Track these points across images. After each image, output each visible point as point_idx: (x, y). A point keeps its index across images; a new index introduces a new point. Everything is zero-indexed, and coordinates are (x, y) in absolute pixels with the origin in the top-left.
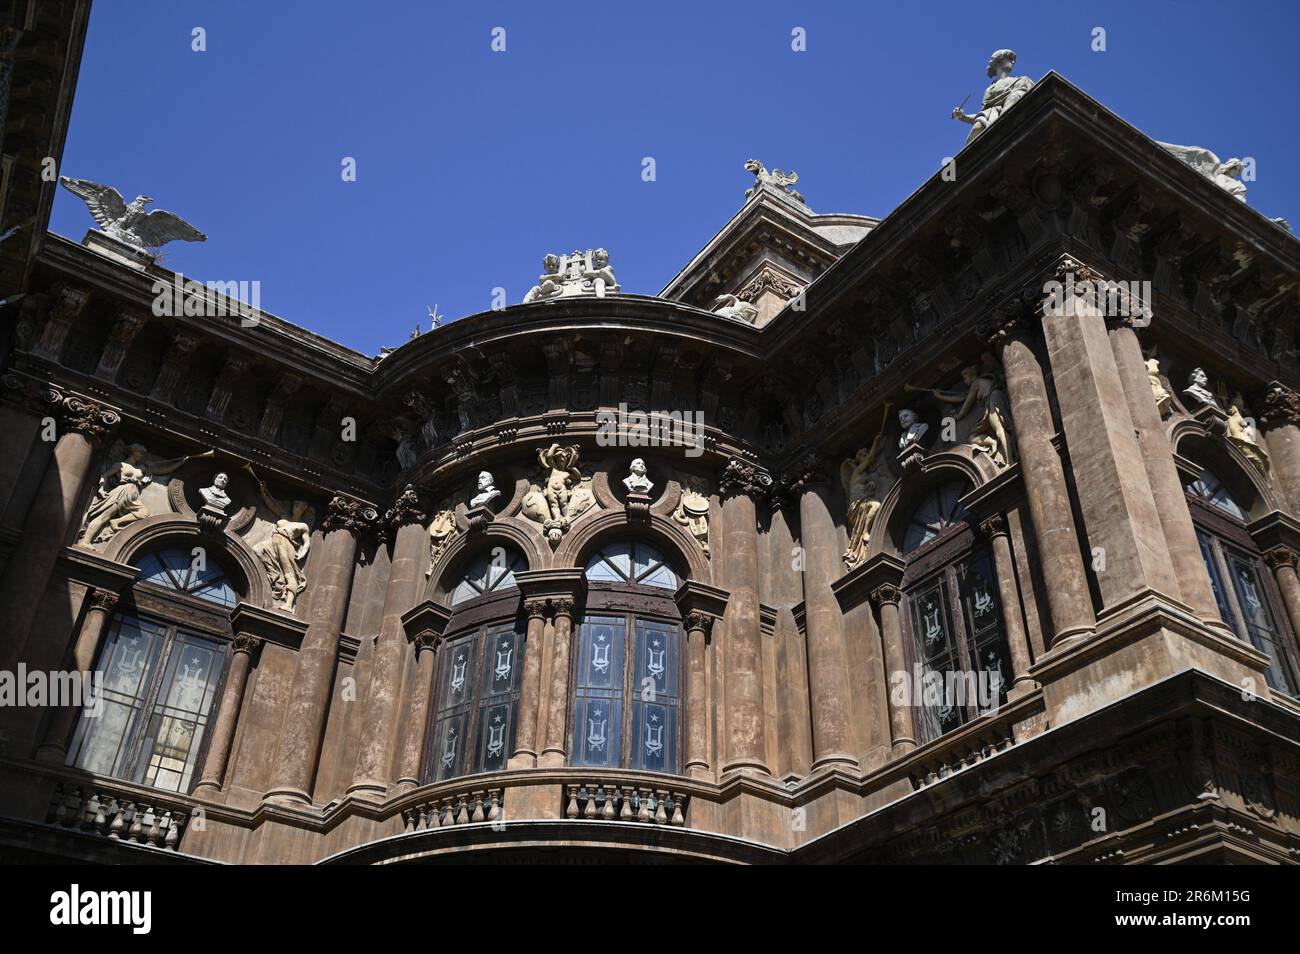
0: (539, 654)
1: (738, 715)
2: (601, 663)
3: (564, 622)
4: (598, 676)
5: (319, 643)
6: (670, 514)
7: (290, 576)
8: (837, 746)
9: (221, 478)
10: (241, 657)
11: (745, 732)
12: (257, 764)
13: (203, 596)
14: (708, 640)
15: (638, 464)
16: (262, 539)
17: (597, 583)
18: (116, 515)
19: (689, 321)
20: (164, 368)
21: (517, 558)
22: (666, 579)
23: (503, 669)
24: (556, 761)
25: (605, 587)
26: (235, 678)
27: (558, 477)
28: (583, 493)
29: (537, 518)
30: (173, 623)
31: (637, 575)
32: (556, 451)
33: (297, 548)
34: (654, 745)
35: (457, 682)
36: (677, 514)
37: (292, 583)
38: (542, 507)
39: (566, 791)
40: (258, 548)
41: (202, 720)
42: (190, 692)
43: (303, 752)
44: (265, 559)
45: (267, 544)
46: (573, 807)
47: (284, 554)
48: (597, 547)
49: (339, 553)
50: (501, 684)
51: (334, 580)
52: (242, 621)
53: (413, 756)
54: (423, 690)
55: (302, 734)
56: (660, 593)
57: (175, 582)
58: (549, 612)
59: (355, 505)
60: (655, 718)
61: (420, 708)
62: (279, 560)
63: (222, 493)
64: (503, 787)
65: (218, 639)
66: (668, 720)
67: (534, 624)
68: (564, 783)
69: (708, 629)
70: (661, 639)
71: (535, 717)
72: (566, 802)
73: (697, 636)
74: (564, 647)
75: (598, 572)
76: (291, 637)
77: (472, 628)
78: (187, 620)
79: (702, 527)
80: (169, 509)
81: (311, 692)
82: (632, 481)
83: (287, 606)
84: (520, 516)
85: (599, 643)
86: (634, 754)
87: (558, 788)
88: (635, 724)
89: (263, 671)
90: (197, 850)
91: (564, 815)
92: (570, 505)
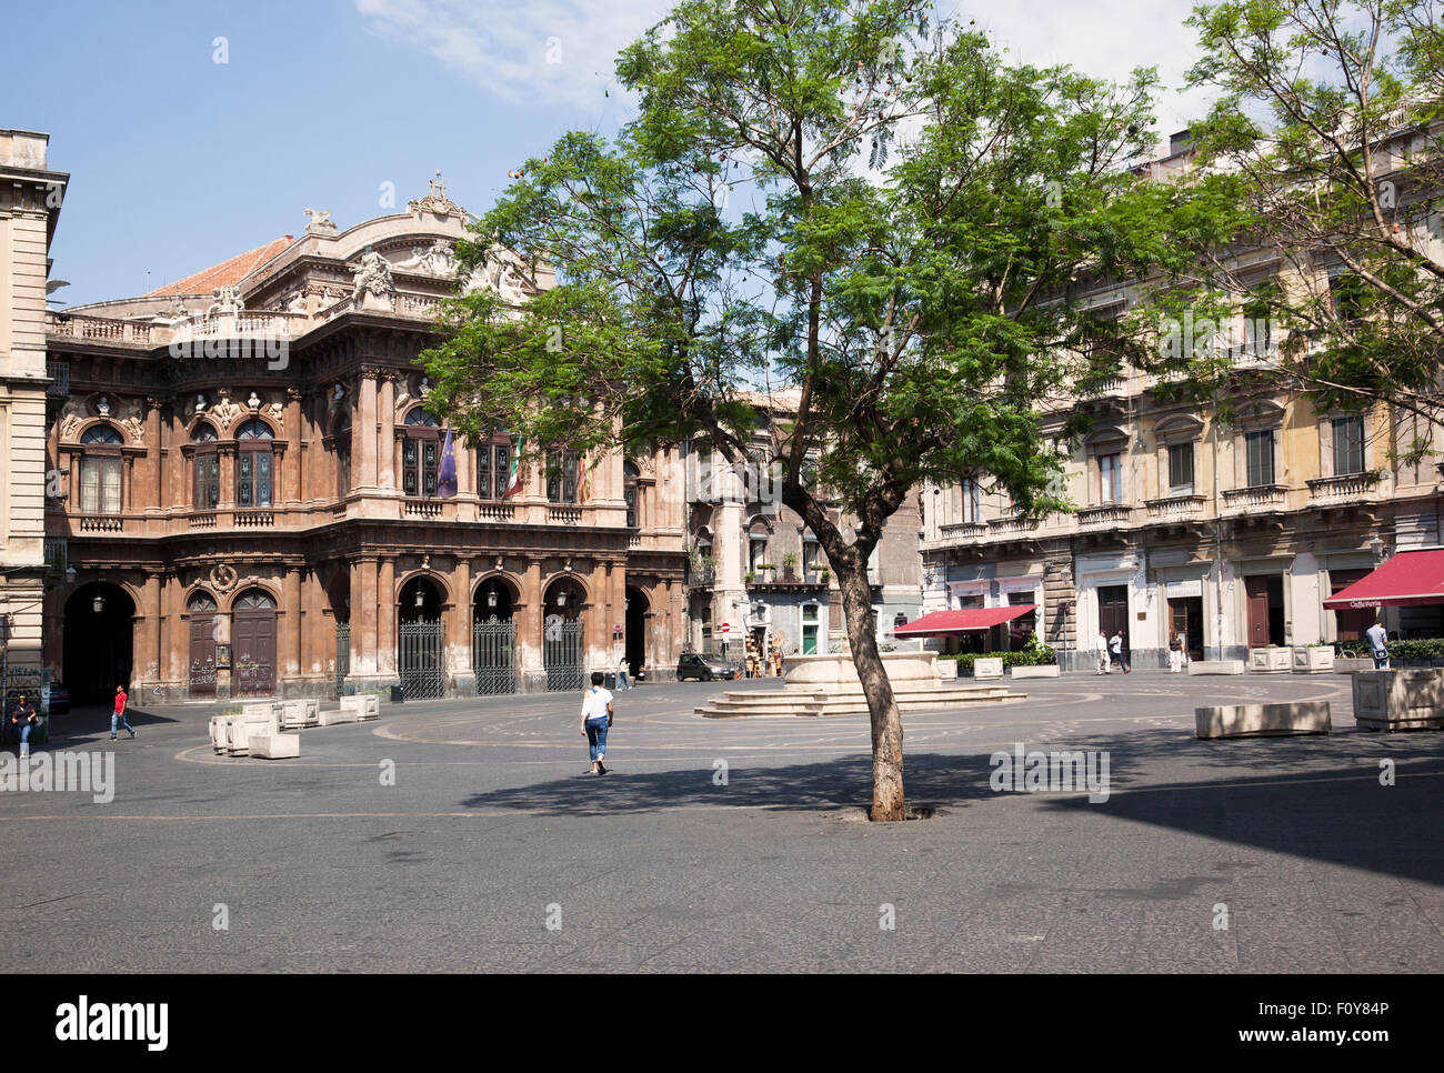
0: (224, 469)
1: (290, 485)
2: (247, 469)
3: (232, 457)
4: (245, 474)
5: (153, 455)
6: (267, 413)
7: (138, 429)
8: (318, 496)
9: (104, 400)
10: (127, 464)
11: (292, 491)
12: (140, 499)
13: (109, 446)
14: (282, 459)
15: (254, 395)
17: (242, 442)
18: (72, 424)
21: (214, 432)
22: (266, 436)
23: (215, 471)
24: (231, 506)
25: (245, 442)
26: (126, 472)
27: (225, 401)
28: (234, 406)
29: (220, 416)
30: (101, 456)
31: (256, 436)
32: (223, 392)
33: (138, 418)
34: (264, 496)
35: (201, 472)
36: (270, 413)
37: (140, 433)
38: (221, 412)
41: (119, 487)
42: (113, 478)
43: (155, 495)
44: (128, 425)
45: (127, 419)
46: (237, 520)
47: (134, 422)
48: (242, 427)
50: (214, 476)
52: (124, 452)
53: (190, 498)
54: (190, 475)
55: (154, 489)
56: (264, 442)
57: (98, 443)
58: (226, 454)
59: (156, 399)
60: (264, 486)
61: (190, 481)
62: (133, 424)
63: (106, 405)
64: (216, 514)
65: (118, 458)
66: (271, 486)
67: (222, 458)
68: (234, 514)
69: (282, 454)
70: (266, 459)
71: (225, 491)
72: (235, 518)
73: (278, 458)
74: (232, 467)
75: (244, 436)
76: (143, 454)
77: (203, 454)
78: (105, 455)
79: (280, 415)
81: (154, 473)
82: (251, 402)
83: (139, 441)
84: (214, 415)
85: (246, 463)
87: (232, 515)
88: (257, 490)
89: (135, 467)
90: (128, 529)
91: (235, 523)
92: (231, 412)
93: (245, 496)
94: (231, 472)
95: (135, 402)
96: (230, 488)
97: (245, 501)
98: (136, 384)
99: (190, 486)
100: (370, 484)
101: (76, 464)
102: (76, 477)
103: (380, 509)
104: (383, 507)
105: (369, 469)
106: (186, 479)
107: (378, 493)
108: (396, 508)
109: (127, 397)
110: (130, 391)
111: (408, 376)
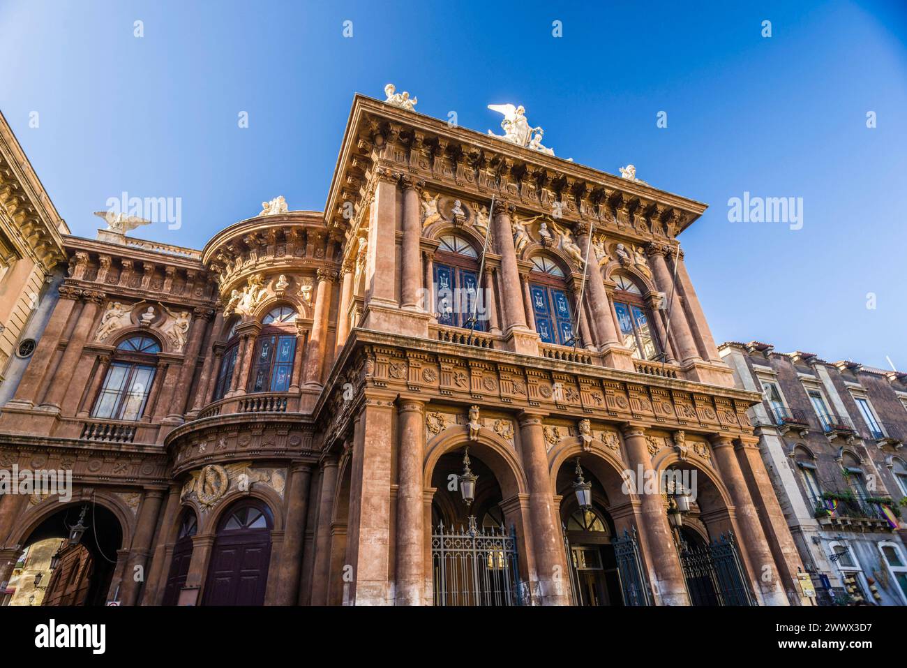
0: (241, 354)
1: (310, 366)
2: (264, 354)
3: (251, 342)
4: (262, 359)
5: (189, 362)
6: (295, 294)
7: (180, 339)
9: (151, 308)
10: (160, 371)
11: (311, 372)
12: (164, 407)
13: (147, 353)
15: (282, 278)
16: (169, 327)
17: (267, 326)
18: (110, 329)
19: (293, 219)
20: (122, 274)
22: (293, 319)
23: (234, 362)
24: (241, 393)
25: (269, 326)
26: (156, 379)
27: (254, 288)
30: (135, 362)
31: (282, 320)
33: (184, 330)
35: (225, 368)
36: (298, 293)
37: (182, 342)
38: (249, 299)
39: (241, 403)
40: (166, 332)
43: (179, 401)
44: (169, 335)
45: (171, 330)
46: (243, 408)
47: (177, 332)
48: (268, 311)
49: (198, 328)
51: (195, 339)
52: (161, 359)
54: (215, 374)
56: (290, 326)
57: (135, 349)
58: (246, 339)
59: (203, 310)
61: (213, 380)
62: (176, 334)
63: (151, 314)
64: (222, 405)
65: (153, 366)
67: (242, 343)
68: (242, 401)
69: (306, 335)
71: (238, 377)
72: (240, 407)
73: (301, 338)
74: (249, 351)
75: (268, 322)
76: (179, 361)
77: (230, 349)
78: (139, 361)
79: (307, 298)
80: (130, 323)
82: (278, 284)
83: (179, 350)
85: (265, 348)
87: (238, 403)
88: (274, 375)
89: (168, 375)
90: (140, 440)
92: (258, 299)
93: (260, 382)
94: (247, 357)
95: (184, 314)
96: (244, 374)
97: (257, 388)
98: (186, 295)
99: (212, 385)
100: (385, 297)
101: (101, 367)
102: (97, 380)
103: (399, 330)
104: (404, 328)
105: (384, 277)
106: (209, 380)
107: (397, 307)
108: (424, 330)
109: (177, 308)
110: (178, 301)
111: (437, 197)
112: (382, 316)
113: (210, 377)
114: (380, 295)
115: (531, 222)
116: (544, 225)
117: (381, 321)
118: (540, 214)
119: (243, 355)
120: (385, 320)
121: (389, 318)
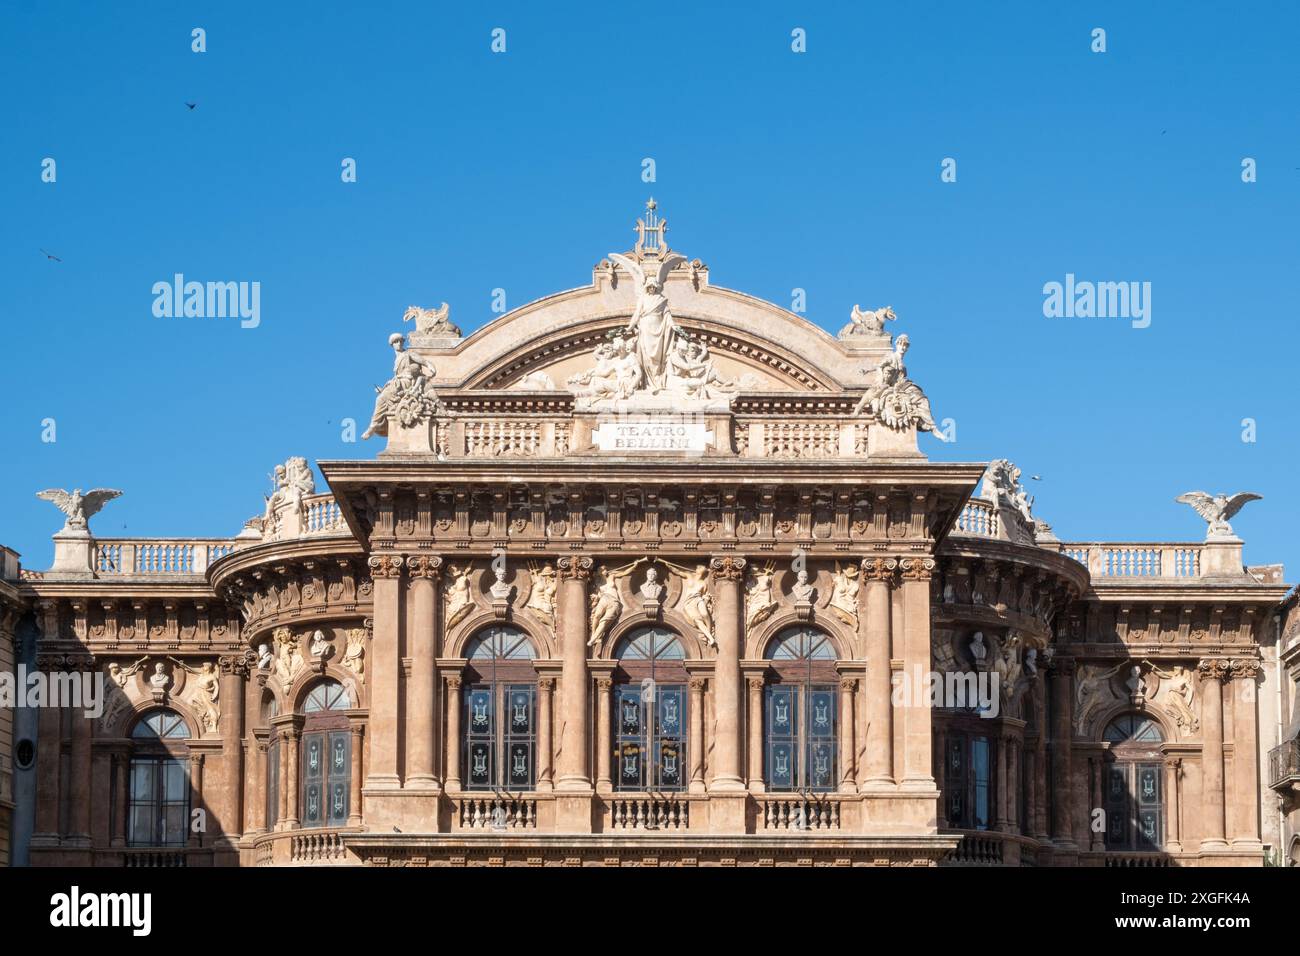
2: (313, 763)
3: (292, 744)
4: (314, 771)
5: (230, 751)
6: (339, 662)
7: (211, 710)
9: (159, 666)
10: (194, 766)
13: (172, 736)
14: (362, 741)
15: (318, 634)
16: (192, 693)
17: (310, 714)
20: (107, 619)
22: (341, 705)
25: (313, 717)
26: (195, 780)
27: (285, 650)
28: (297, 658)
30: (160, 754)
31: (328, 705)
32: (279, 634)
33: (212, 692)
34: (338, 806)
35: (273, 772)
36: (344, 661)
39: (293, 841)
40: (189, 702)
41: (187, 803)
43: (229, 814)
44: (195, 706)
45: (194, 696)
46: (297, 848)
47: (204, 699)
48: (305, 689)
49: (230, 692)
51: (229, 710)
52: (191, 748)
53: (262, 817)
54: (263, 777)
55: (227, 805)
56: (340, 714)
58: (285, 738)
59: (233, 658)
60: (339, 790)
61: (263, 788)
62: (203, 702)
63: (162, 676)
64: (274, 840)
65: (184, 758)
66: (346, 789)
67: (282, 746)
68: (292, 837)
69: (362, 733)
70: (341, 741)
71: (284, 800)
72: (293, 847)
73: (355, 739)
74: (292, 760)
75: (311, 706)
77: (274, 743)
79: (356, 666)
80: (139, 695)
81: (228, 781)
83: (213, 728)
85: (313, 751)
86: (329, 812)
87: (290, 840)
88: (329, 799)
89: (206, 771)
91: (293, 855)
92: (293, 668)
93: (313, 807)
94: (292, 768)
96: (291, 794)
97: (313, 817)
98: (201, 637)
99: (262, 796)
100: (386, 772)
101: (121, 771)
102: (121, 790)
103: (400, 816)
104: (407, 813)
105: (382, 743)
106: (258, 785)
107: (398, 786)
108: (431, 811)
109: (194, 660)
110: (194, 650)
111: (469, 569)
112: (379, 801)
113: (257, 779)
114: (377, 770)
115: (628, 571)
116: (651, 573)
117: (379, 807)
118: (640, 557)
119: (286, 765)
120: (383, 807)
121: (389, 802)
